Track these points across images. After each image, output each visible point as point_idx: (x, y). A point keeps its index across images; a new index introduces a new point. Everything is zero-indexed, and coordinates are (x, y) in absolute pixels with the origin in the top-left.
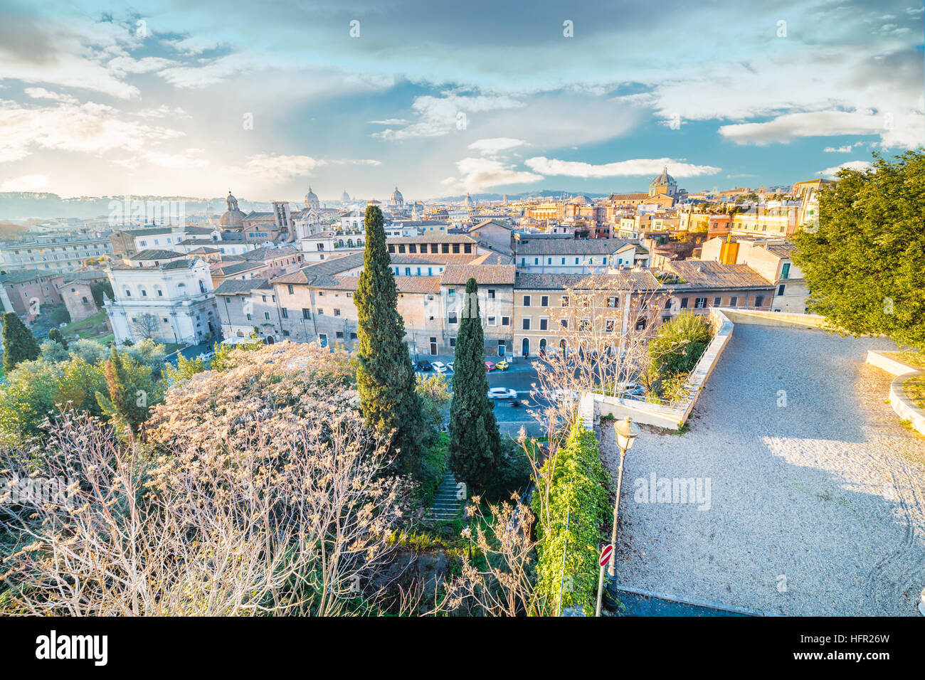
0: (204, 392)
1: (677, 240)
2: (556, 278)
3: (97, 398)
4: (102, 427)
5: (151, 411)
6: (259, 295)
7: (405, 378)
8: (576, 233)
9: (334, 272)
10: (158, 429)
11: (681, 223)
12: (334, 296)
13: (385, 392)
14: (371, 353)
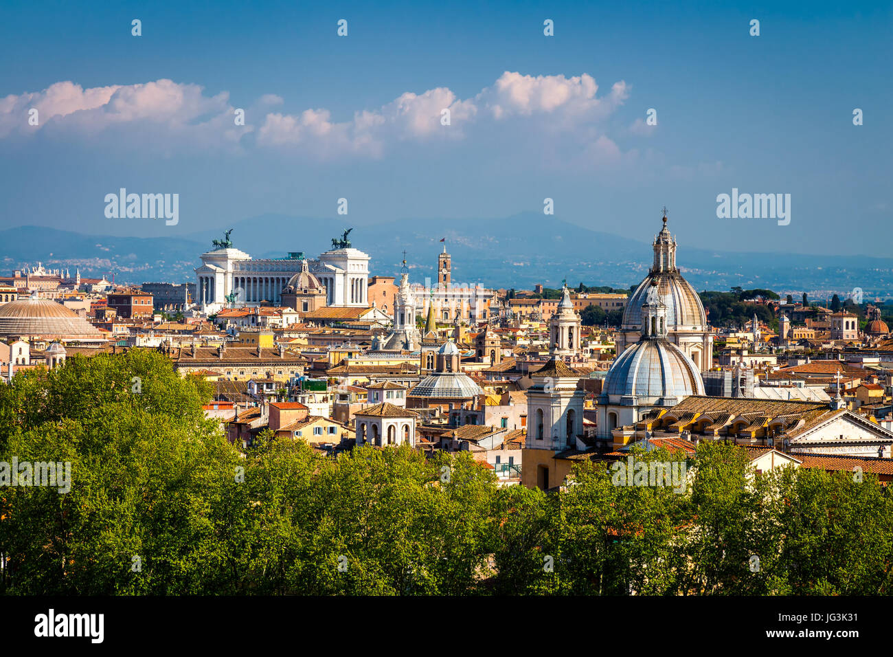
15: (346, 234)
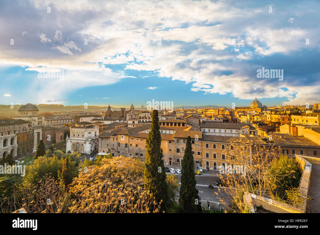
0: (92, 174)
1: (267, 124)
2: (218, 138)
3: (58, 172)
4: (57, 184)
5: (73, 180)
6: (112, 138)
7: (162, 175)
8: (224, 121)
9: (137, 131)
10: (73, 188)
11: (267, 118)
12: (136, 140)
13: (154, 180)
14: (150, 163)
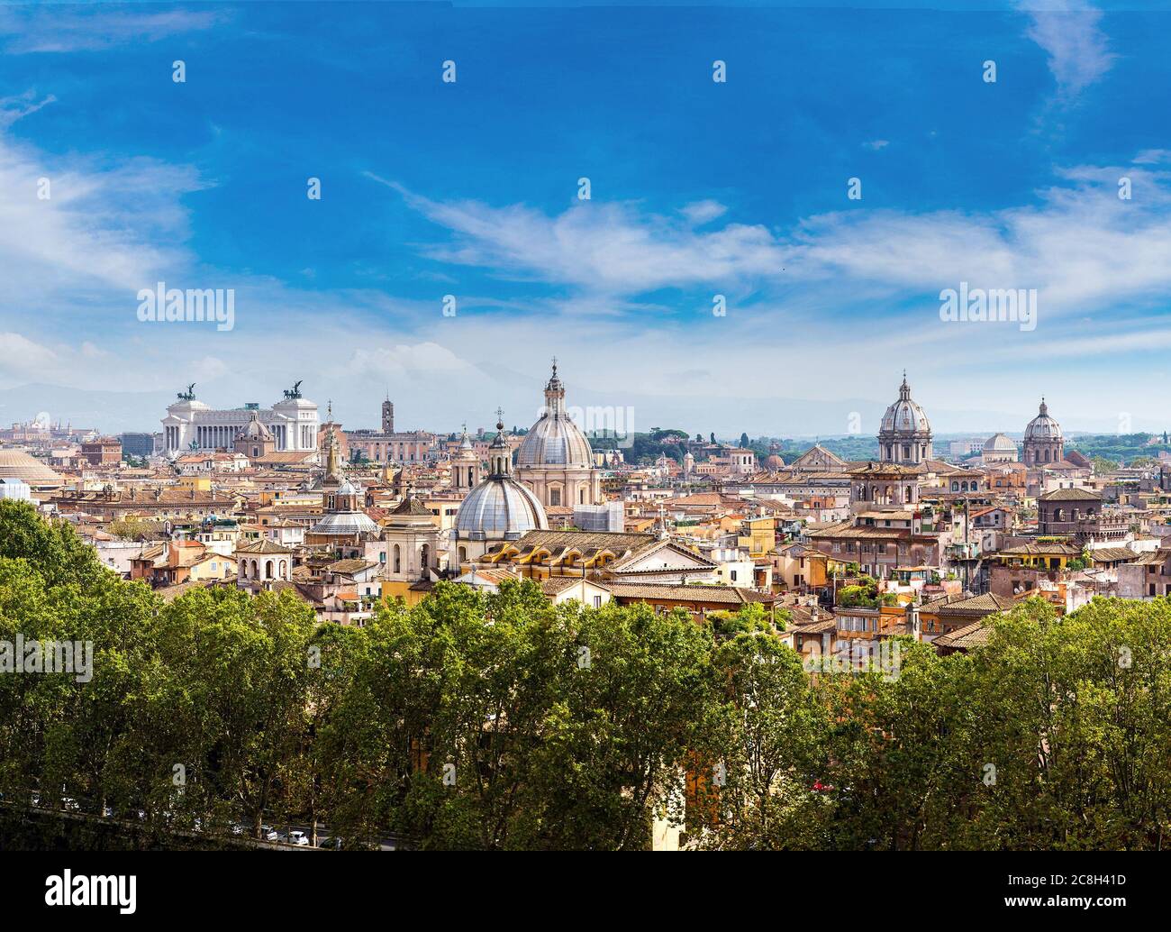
15: (297, 386)
